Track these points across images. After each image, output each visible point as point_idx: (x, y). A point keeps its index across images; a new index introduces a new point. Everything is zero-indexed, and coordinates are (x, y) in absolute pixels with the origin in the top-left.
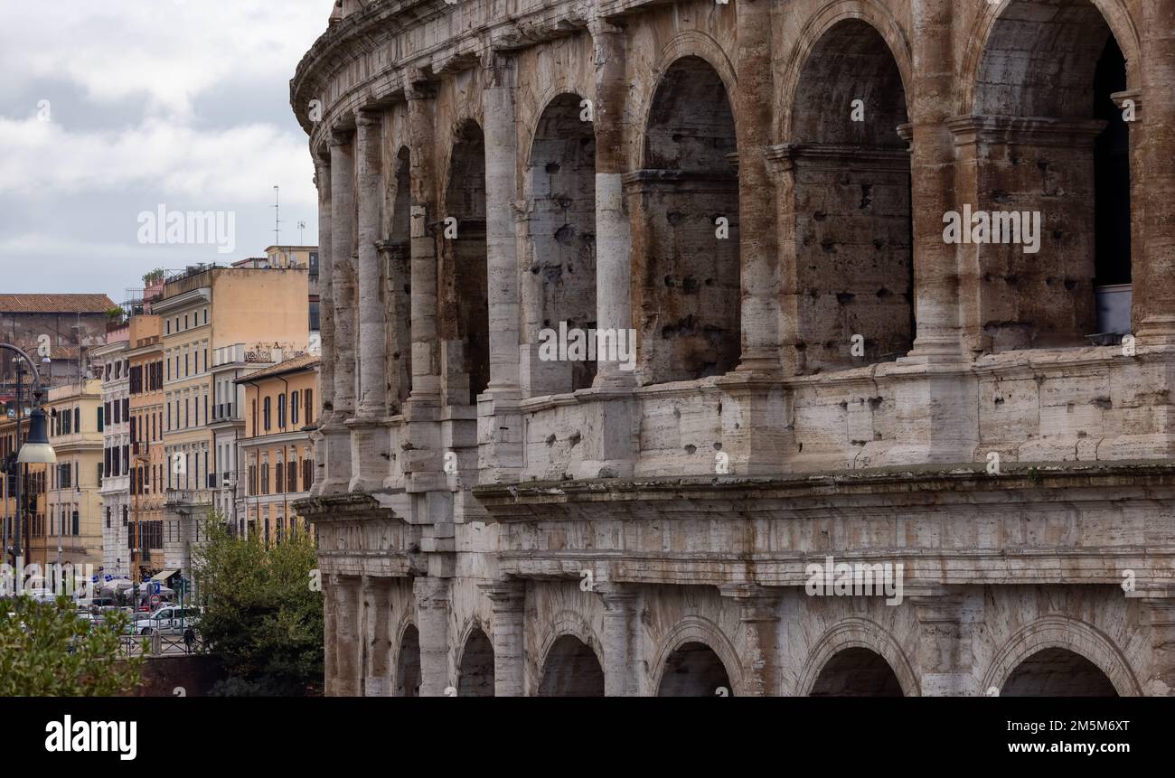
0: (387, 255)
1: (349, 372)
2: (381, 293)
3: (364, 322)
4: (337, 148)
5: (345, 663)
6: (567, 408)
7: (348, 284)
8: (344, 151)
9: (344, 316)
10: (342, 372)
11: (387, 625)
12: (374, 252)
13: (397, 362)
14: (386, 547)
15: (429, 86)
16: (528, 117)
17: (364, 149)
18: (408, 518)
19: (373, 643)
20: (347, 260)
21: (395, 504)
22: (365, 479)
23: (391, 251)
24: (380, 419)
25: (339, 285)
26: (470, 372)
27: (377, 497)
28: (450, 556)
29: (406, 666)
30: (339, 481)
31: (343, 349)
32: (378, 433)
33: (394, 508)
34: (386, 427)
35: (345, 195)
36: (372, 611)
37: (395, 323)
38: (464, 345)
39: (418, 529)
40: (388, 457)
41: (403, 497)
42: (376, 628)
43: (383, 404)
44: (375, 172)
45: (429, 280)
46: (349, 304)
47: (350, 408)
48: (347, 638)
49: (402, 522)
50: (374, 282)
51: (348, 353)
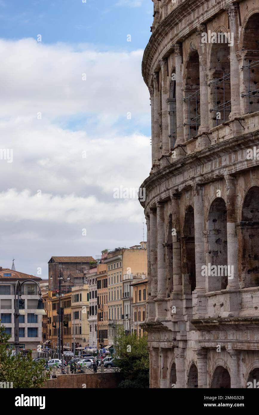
0: (166, 247)
1: (156, 284)
2: (164, 260)
3: (160, 268)
4: (152, 214)
5: (155, 375)
6: (219, 296)
7: (155, 257)
8: (154, 215)
9: (154, 266)
10: (153, 284)
11: (167, 363)
12: (162, 247)
13: (169, 281)
14: (166, 338)
15: (178, 195)
16: (207, 205)
17: (159, 215)
18: (172, 329)
19: (163, 368)
20: (155, 249)
21: (168, 325)
22: (160, 317)
23: (167, 246)
24: (164, 299)
25: (152, 257)
26: (191, 284)
27: (162, 323)
28: (185, 341)
29: (173, 376)
30: (153, 318)
31: (154, 277)
32: (164, 303)
33: (168, 326)
34: (166, 301)
35: (154, 229)
36: (162, 358)
37: (169, 269)
38: (189, 276)
39: (175, 333)
40: (167, 311)
41: (171, 323)
42: (163, 364)
43: (165, 294)
44: (163, 221)
45: (178, 256)
46: (156, 263)
47: (156, 295)
48: (155, 367)
49: (170, 331)
50: (162, 256)
51: (155, 278)
